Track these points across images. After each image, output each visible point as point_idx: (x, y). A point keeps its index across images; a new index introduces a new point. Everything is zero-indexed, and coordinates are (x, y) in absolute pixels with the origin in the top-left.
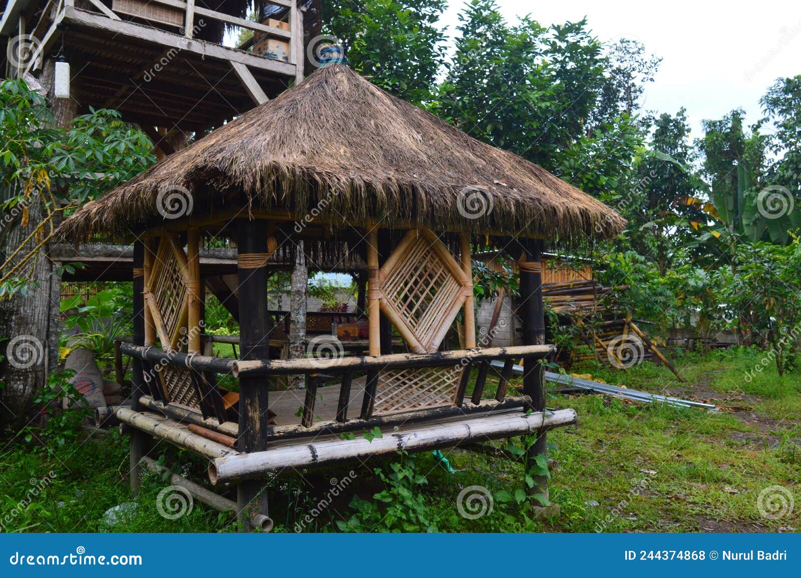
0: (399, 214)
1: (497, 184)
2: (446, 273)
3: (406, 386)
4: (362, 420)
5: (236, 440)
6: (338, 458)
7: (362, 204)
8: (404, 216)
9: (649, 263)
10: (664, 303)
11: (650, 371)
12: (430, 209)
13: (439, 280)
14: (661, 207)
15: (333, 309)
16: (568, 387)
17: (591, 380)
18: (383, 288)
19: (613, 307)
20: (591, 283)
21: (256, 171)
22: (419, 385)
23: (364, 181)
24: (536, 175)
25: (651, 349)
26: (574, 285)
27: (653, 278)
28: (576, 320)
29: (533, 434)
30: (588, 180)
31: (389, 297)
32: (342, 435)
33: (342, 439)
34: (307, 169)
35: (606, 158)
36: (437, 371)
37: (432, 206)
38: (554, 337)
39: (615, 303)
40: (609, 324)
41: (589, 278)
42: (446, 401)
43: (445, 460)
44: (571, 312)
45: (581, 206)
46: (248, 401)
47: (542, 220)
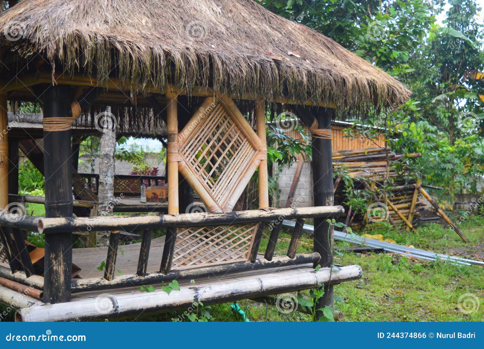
0: (196, 82)
1: (291, 55)
2: (242, 138)
3: (204, 242)
4: (161, 274)
5: (42, 292)
6: (138, 309)
7: (161, 72)
8: (201, 84)
9: (441, 133)
10: (452, 170)
11: (437, 233)
12: (226, 78)
13: (235, 145)
14: (452, 81)
15: (143, 173)
16: (360, 247)
17: (382, 241)
18: (182, 151)
19: (404, 173)
20: (385, 150)
21: (59, 40)
22: (215, 242)
23: (164, 50)
24: (328, 48)
25: (439, 212)
26: (368, 152)
27: (442, 147)
28: (370, 185)
29: (321, 288)
30: (382, 53)
31: (188, 159)
32: (142, 288)
33: (142, 291)
34: (109, 37)
35: (399, 34)
36: (233, 230)
37: (228, 75)
38: (349, 201)
39: (407, 169)
40: (399, 189)
41: (383, 146)
42: (241, 257)
43: (242, 312)
44: (365, 177)
45: (369, 77)
46: (53, 256)
47: (332, 89)
